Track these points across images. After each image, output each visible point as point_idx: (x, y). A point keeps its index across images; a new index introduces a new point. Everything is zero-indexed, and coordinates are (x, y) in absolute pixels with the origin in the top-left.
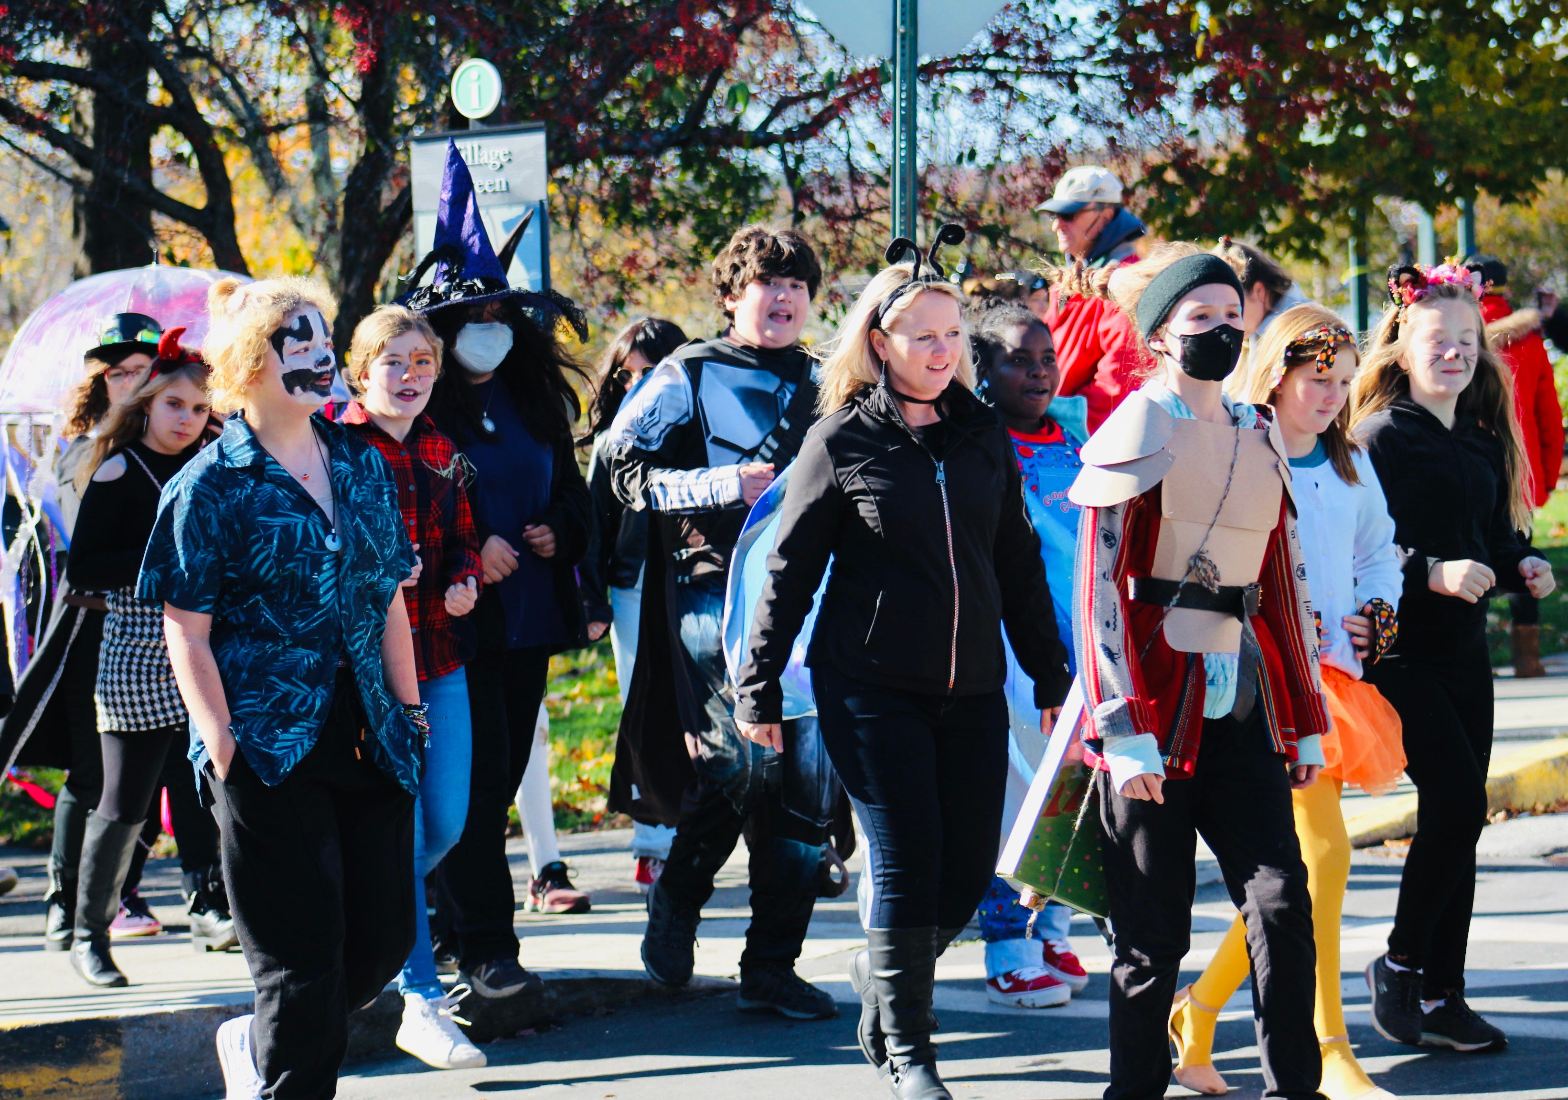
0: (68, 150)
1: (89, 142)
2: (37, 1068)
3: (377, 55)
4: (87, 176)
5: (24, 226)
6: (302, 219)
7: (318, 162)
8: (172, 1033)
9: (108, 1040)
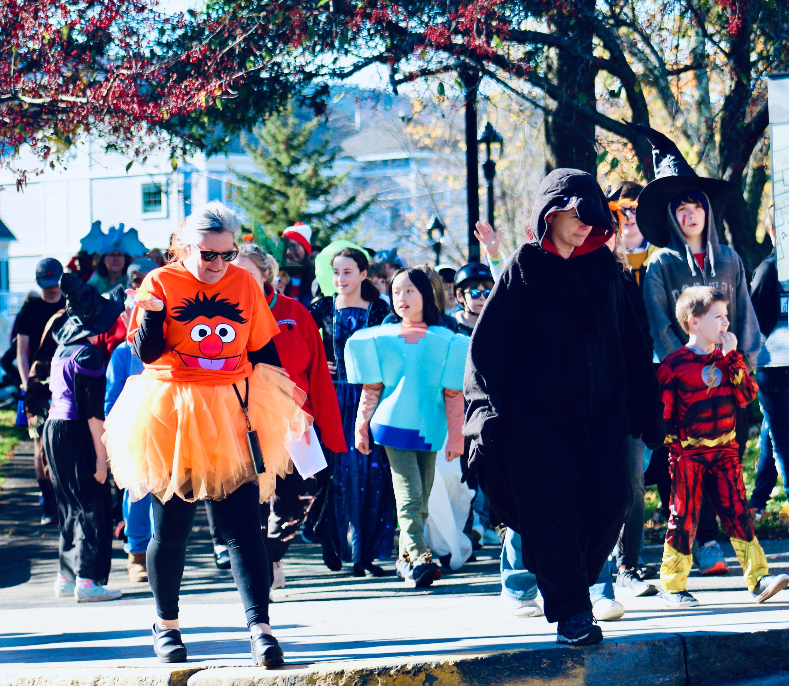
0: (542, 87)
1: (555, 82)
2: (529, 679)
3: (742, 24)
4: (553, 104)
5: (511, 139)
6: (690, 132)
7: (701, 96)
8: (617, 657)
9: (576, 662)
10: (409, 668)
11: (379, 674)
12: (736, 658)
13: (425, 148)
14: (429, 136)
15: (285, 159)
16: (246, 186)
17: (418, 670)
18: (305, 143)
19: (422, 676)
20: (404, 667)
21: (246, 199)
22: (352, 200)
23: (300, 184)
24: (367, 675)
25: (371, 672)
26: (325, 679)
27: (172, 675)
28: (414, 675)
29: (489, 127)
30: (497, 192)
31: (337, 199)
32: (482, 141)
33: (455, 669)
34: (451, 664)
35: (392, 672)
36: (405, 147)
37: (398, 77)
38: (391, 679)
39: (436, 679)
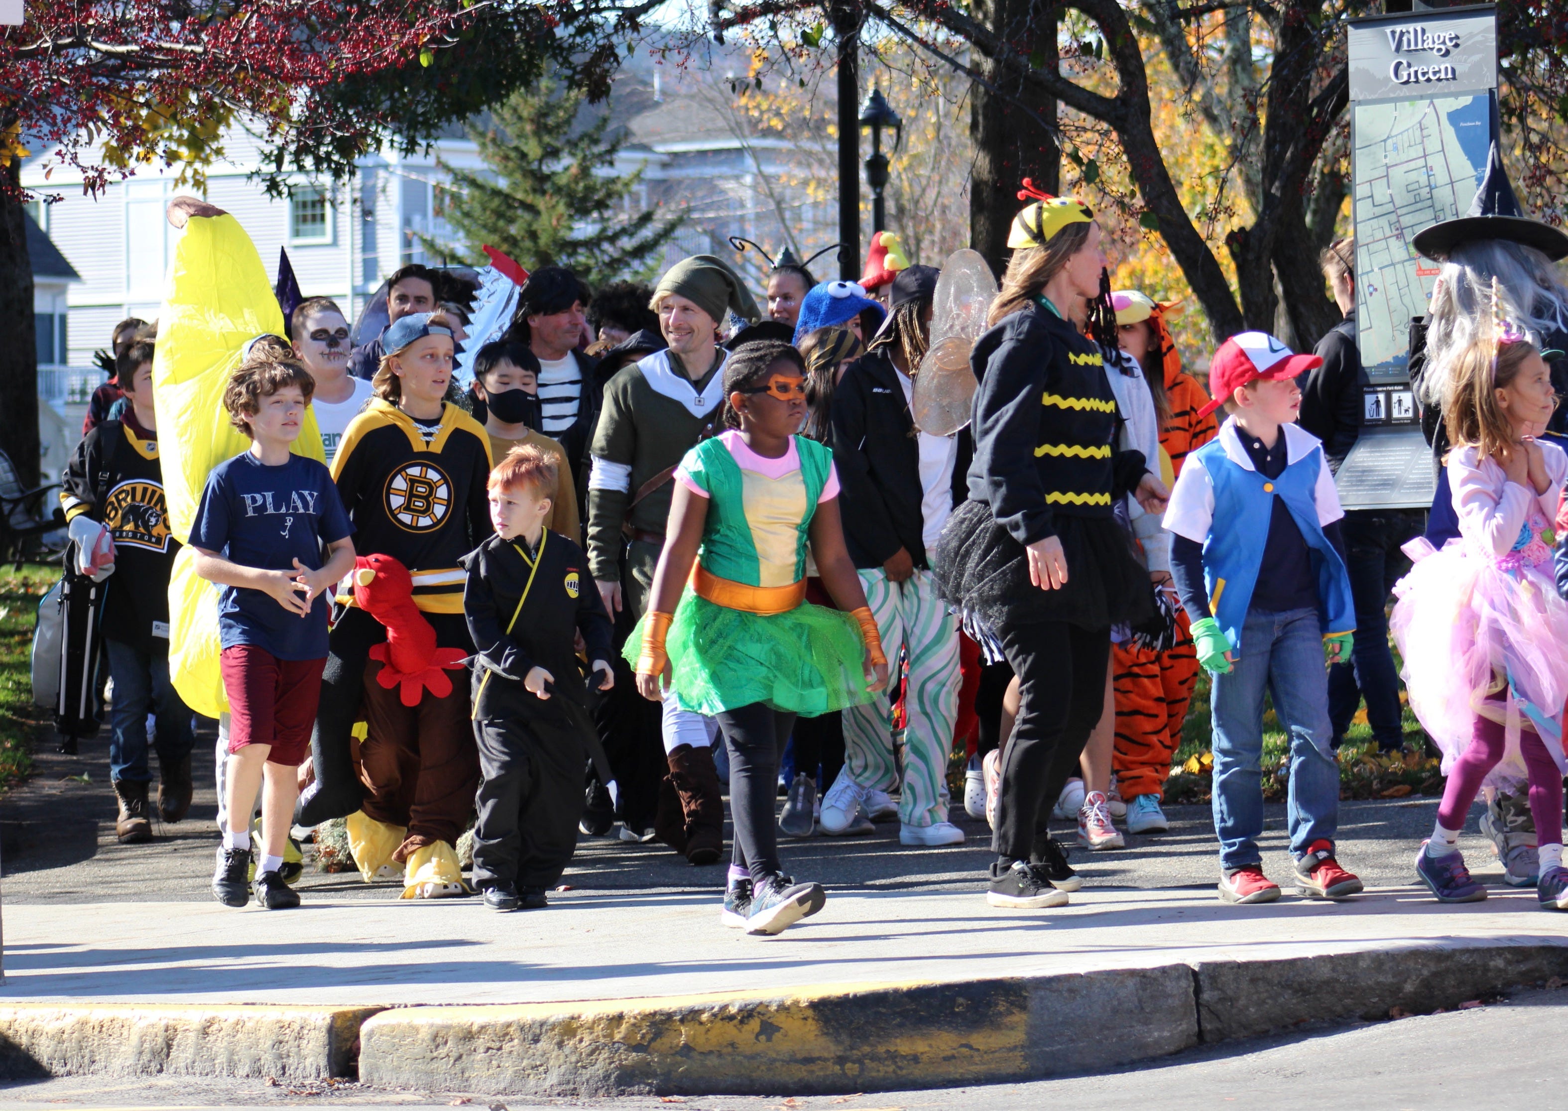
0: (966, 34)
1: (989, 27)
2: (935, 1031)
6: (1216, 111)
7: (1236, 50)
8: (1082, 996)
9: (1012, 1003)
10: (733, 1010)
11: (682, 1021)
12: (1281, 1000)
13: (768, 132)
14: (778, 114)
15: (533, 149)
16: (466, 192)
17: (748, 1013)
18: (568, 122)
19: (755, 1025)
20: (724, 1008)
21: (467, 215)
22: (646, 218)
23: (558, 190)
24: (663, 1022)
25: (669, 1016)
26: (591, 1028)
27: (335, 1017)
28: (742, 1022)
29: (877, 98)
30: (890, 206)
31: (623, 217)
32: (866, 122)
33: (810, 1013)
34: (803, 1004)
35: (705, 1017)
36: (735, 130)
37: (725, 14)
38: (702, 1029)
39: (778, 1029)
